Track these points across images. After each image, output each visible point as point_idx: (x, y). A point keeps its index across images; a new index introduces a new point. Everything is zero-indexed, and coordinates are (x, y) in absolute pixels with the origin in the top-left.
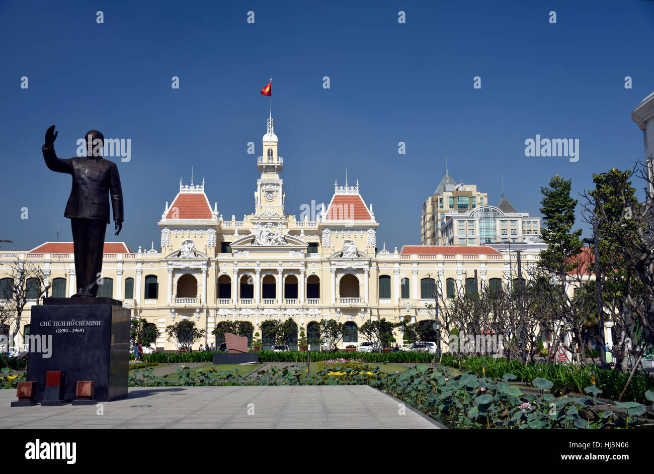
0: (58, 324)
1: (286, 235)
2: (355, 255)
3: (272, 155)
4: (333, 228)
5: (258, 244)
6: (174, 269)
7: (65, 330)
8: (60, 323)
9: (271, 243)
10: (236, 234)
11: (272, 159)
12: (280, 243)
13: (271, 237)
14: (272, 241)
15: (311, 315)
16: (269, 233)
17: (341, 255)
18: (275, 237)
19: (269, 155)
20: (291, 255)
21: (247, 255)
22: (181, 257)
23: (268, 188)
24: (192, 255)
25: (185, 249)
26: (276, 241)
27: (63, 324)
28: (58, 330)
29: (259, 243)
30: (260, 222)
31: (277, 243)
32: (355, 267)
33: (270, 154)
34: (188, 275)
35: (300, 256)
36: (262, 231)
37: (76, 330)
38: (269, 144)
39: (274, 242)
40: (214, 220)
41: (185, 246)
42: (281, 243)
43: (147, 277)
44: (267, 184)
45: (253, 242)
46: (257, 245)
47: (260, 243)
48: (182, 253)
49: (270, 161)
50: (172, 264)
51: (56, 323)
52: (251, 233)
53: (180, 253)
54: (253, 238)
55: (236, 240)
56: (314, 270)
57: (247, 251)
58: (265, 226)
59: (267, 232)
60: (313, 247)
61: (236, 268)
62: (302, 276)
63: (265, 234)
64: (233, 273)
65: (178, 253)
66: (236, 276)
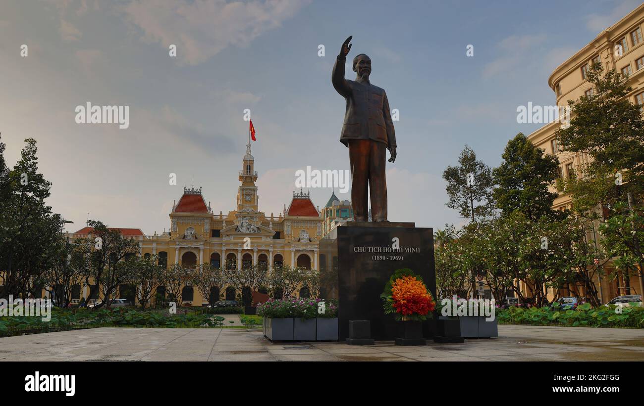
0: (373, 249)
1: (260, 225)
2: (309, 241)
4: (293, 221)
5: (240, 232)
6: (180, 247)
7: (383, 258)
8: (376, 250)
10: (224, 224)
11: (250, 172)
12: (255, 231)
13: (249, 227)
16: (248, 224)
17: (299, 240)
18: (252, 227)
19: (247, 169)
20: (264, 240)
21: (232, 239)
22: (185, 239)
23: (248, 192)
24: (194, 238)
25: (188, 233)
26: (253, 230)
27: (379, 249)
28: (374, 258)
30: (241, 215)
32: (308, 249)
34: (190, 252)
35: (270, 240)
36: (243, 223)
37: (395, 258)
38: (248, 162)
39: (251, 230)
40: (208, 214)
41: (189, 231)
42: (257, 231)
43: (160, 253)
44: (247, 189)
45: (236, 229)
47: (242, 231)
48: (186, 237)
49: (248, 173)
50: (179, 244)
51: (371, 249)
52: (234, 223)
54: (236, 227)
55: (224, 228)
56: (279, 251)
57: (233, 237)
58: (245, 219)
59: (246, 223)
60: (278, 235)
61: (224, 248)
62: (271, 255)
63: (245, 225)
64: (222, 251)
65: (183, 236)
66: (224, 253)
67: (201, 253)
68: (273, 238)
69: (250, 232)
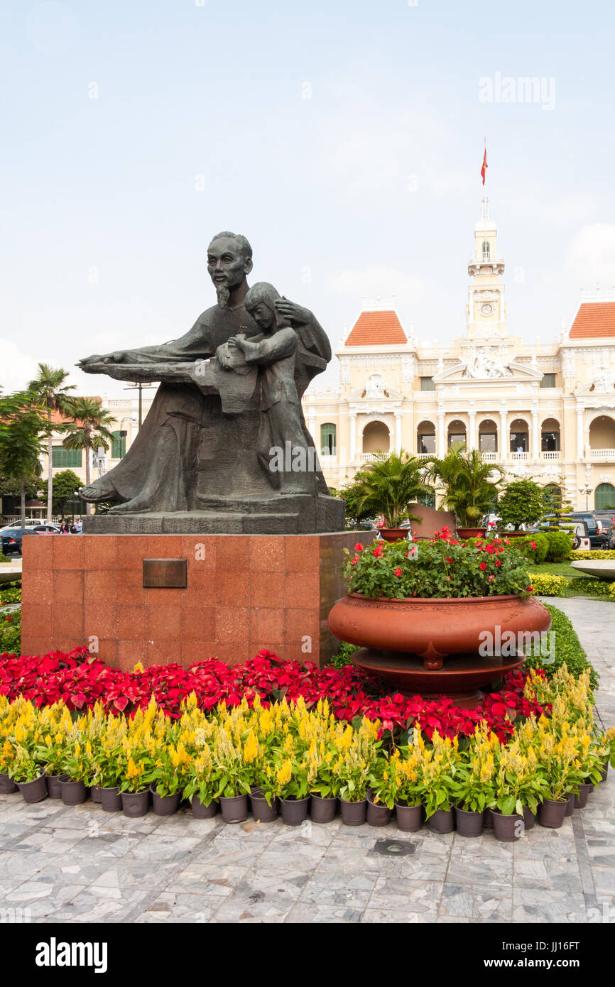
1: (511, 362)
3: (488, 250)
4: (578, 349)
5: (472, 377)
6: (358, 414)
9: (490, 374)
10: (440, 365)
11: (489, 257)
12: (502, 374)
13: (489, 367)
14: (491, 372)
15: (549, 475)
16: (486, 360)
17: (592, 389)
18: (496, 367)
19: (484, 251)
20: (521, 390)
21: (456, 392)
22: (365, 397)
23: (485, 297)
24: (382, 395)
25: (370, 385)
26: (498, 371)
29: (473, 375)
30: (474, 345)
31: (499, 375)
33: (486, 248)
34: (376, 422)
35: (534, 391)
36: (477, 358)
38: (482, 234)
39: (494, 373)
40: (408, 347)
41: (372, 382)
42: (504, 374)
43: (323, 426)
44: (482, 292)
45: (464, 372)
46: (470, 378)
48: (367, 393)
49: (486, 259)
50: (354, 408)
52: (461, 362)
53: (365, 392)
54: (464, 369)
55: (441, 371)
56: (551, 412)
57: (457, 387)
58: (481, 351)
59: (484, 358)
60: (550, 379)
61: (442, 411)
62: (535, 419)
63: (481, 361)
64: (438, 418)
65: (362, 392)
66: (441, 421)
67: (398, 421)
68: (541, 386)
69: (492, 376)
